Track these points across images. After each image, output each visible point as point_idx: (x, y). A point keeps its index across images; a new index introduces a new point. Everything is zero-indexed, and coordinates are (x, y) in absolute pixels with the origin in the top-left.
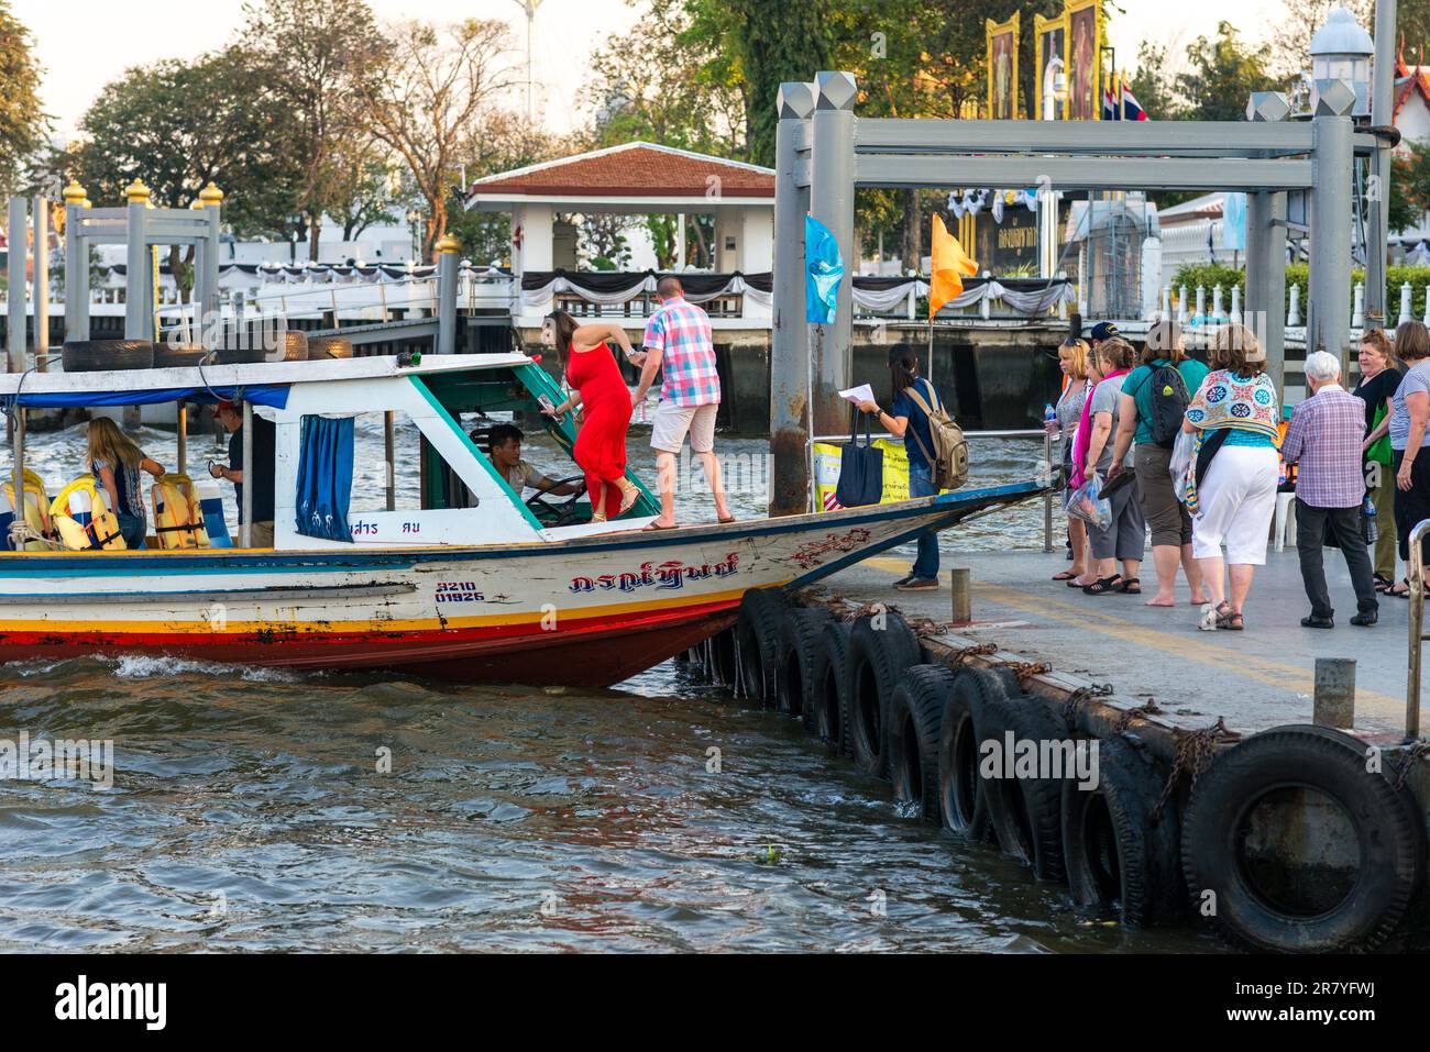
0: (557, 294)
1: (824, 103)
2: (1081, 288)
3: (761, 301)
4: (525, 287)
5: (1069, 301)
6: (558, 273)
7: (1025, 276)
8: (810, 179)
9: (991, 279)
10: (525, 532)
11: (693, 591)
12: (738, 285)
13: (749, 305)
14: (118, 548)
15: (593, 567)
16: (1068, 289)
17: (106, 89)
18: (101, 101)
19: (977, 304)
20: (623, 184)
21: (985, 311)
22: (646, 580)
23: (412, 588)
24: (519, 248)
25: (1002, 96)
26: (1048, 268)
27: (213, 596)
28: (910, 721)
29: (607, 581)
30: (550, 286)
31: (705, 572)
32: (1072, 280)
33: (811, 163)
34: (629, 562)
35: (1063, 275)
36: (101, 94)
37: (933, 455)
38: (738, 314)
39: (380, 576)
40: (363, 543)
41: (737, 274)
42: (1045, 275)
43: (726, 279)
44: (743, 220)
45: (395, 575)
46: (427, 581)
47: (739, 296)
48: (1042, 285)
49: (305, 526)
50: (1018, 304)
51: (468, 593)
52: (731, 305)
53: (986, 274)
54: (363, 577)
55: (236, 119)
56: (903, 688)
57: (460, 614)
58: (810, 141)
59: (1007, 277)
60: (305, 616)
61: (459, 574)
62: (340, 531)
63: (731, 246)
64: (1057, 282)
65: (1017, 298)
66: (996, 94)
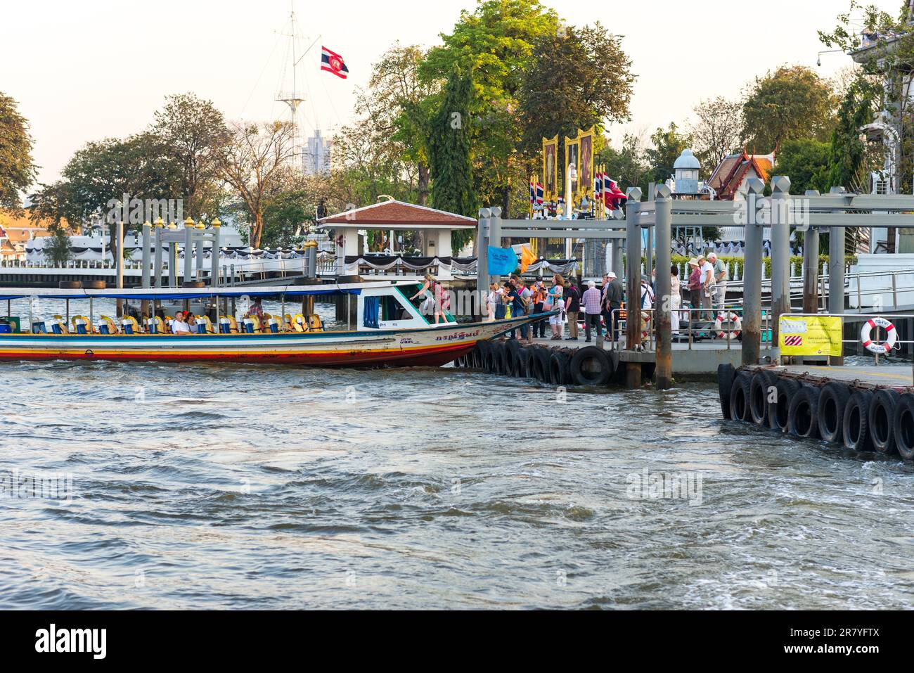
0: (360, 265)
1: (493, 215)
2: (583, 263)
3: (446, 269)
4: (346, 263)
5: (577, 270)
6: (361, 256)
7: (559, 258)
8: (488, 235)
9: (543, 260)
10: (425, 325)
11: (467, 340)
12: (436, 262)
13: (441, 270)
14: (308, 332)
15: (442, 334)
16: (577, 264)
17: (77, 154)
18: (74, 160)
19: (538, 270)
20: (388, 219)
21: (541, 273)
22: (455, 337)
23: (394, 340)
24: (341, 246)
25: (550, 173)
26: (569, 255)
27: (340, 343)
28: (519, 361)
29: (446, 338)
30: (357, 262)
31: (470, 335)
32: (579, 260)
33: (489, 231)
34: (452, 333)
35: (574, 258)
36: (74, 156)
37: (523, 305)
38: (436, 273)
39: (386, 337)
40: (382, 328)
41: (436, 257)
42: (567, 258)
43: (431, 259)
44: (438, 234)
45: (390, 337)
46: (398, 338)
47: (437, 266)
48: (565, 262)
49: (366, 325)
50: (555, 270)
51: (410, 341)
52: (433, 270)
53: (542, 258)
54: (381, 337)
55: (148, 171)
56: (518, 353)
57: (406, 347)
58: (488, 225)
59: (552, 258)
60: (364, 348)
61: (407, 336)
62: (376, 326)
63: (432, 245)
64: (571, 261)
65: (554, 267)
66: (547, 172)
